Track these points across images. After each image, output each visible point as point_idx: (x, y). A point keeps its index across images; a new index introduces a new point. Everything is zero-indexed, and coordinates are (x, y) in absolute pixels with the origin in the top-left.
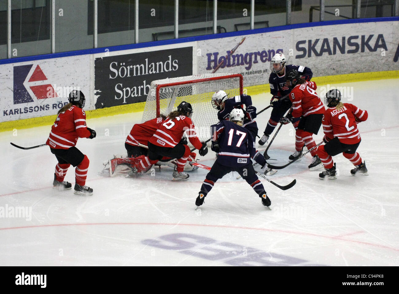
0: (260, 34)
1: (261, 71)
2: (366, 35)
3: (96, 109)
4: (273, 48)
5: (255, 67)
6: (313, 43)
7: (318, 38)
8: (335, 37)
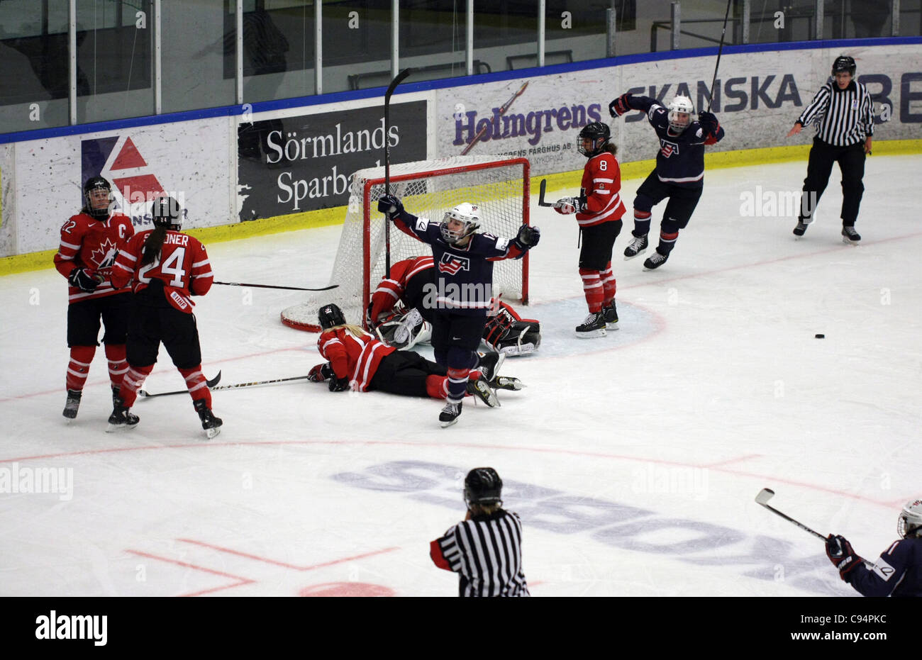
0: (557, 75)
1: (558, 147)
2: (759, 76)
3: (241, 221)
4: (582, 102)
5: (546, 139)
6: (658, 91)
7: (667, 83)
8: (701, 80)
